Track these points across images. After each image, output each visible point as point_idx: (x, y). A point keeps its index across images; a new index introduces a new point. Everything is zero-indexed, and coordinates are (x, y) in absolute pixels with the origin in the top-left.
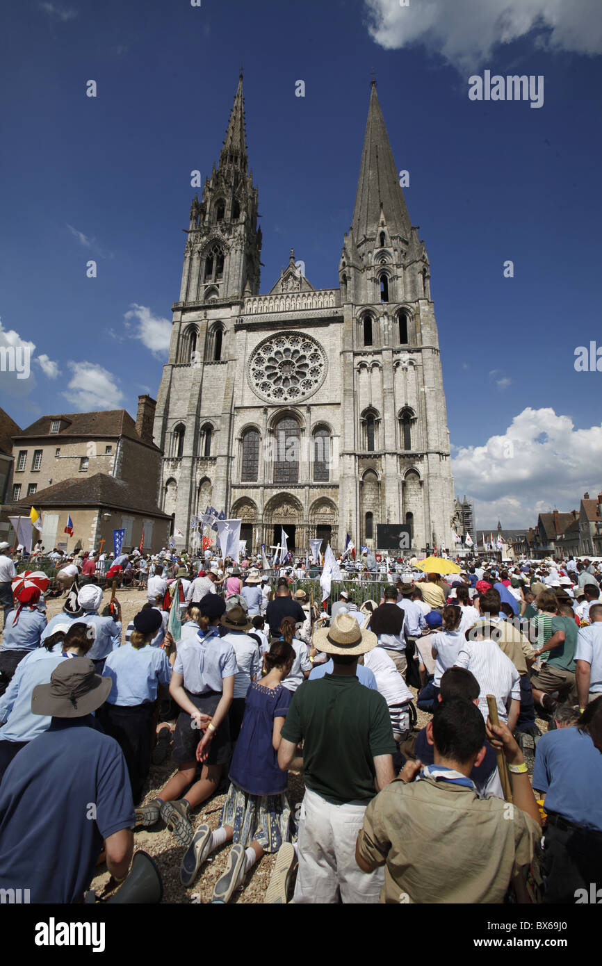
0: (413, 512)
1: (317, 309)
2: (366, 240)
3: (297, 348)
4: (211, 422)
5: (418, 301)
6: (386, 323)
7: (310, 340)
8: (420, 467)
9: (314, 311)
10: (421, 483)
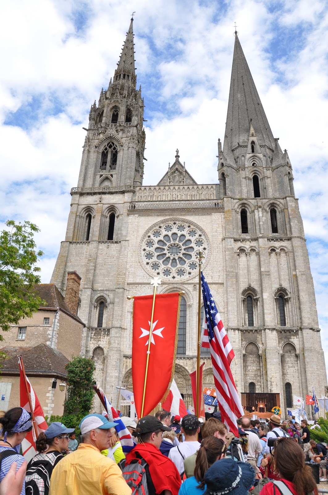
0: (291, 383)
1: (200, 200)
2: (239, 146)
3: (183, 233)
4: (105, 296)
5: (286, 198)
6: (261, 215)
7: (194, 226)
8: (295, 341)
9: (198, 202)
10: (297, 356)
